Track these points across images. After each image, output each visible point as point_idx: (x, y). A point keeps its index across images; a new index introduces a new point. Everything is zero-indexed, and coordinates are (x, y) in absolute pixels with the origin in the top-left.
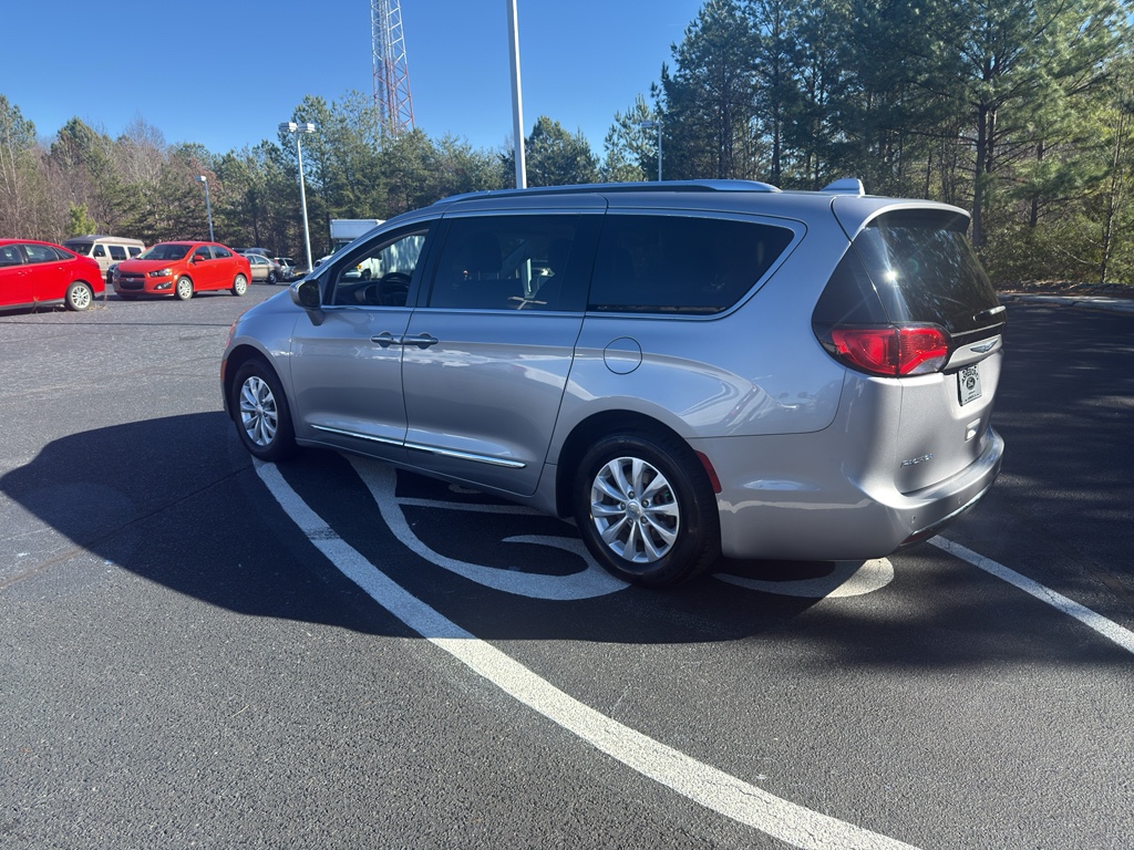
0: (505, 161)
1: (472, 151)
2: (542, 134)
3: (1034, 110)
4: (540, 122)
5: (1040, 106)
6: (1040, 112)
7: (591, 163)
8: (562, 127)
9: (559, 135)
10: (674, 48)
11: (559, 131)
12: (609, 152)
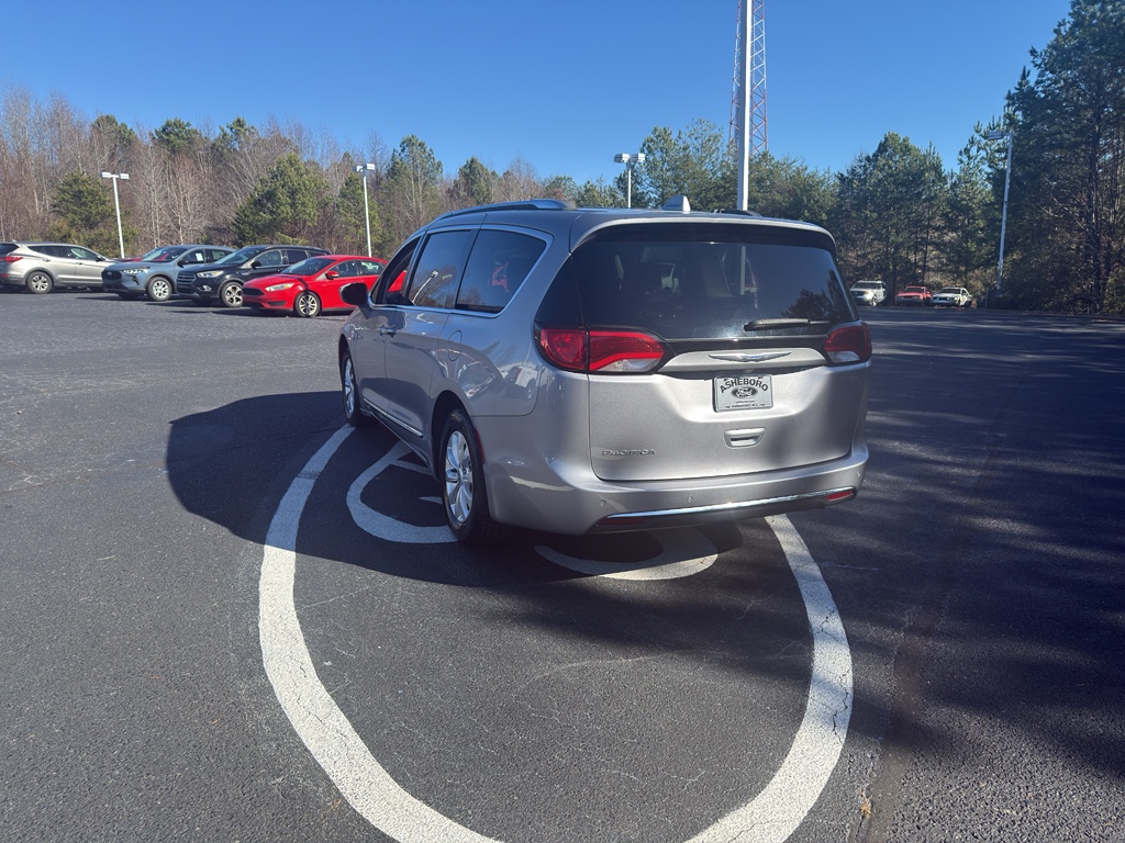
0: (843, 180)
1: (808, 172)
2: (887, 150)
4: (886, 139)
7: (941, 178)
8: (911, 143)
9: (907, 150)
10: (1033, 52)
11: (907, 146)
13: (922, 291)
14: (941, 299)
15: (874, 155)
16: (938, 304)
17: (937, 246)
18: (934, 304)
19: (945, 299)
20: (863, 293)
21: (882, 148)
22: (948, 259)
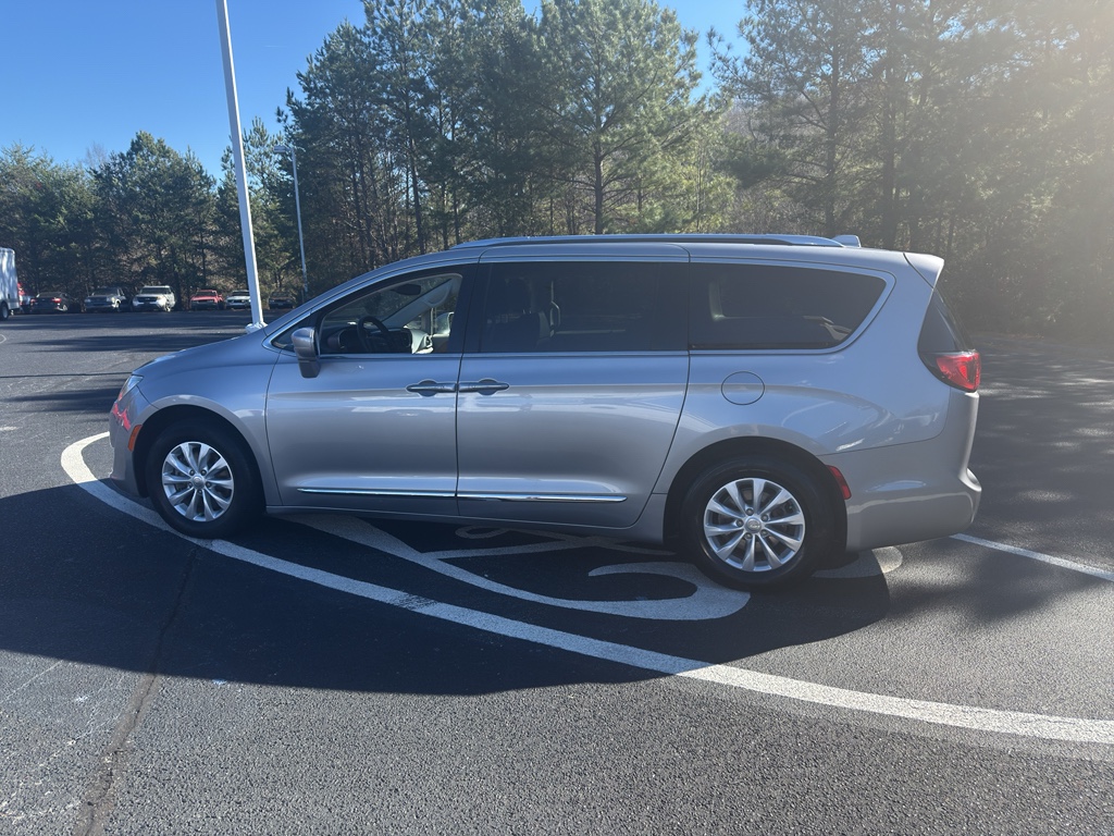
0: (98, 177)
1: (53, 165)
2: (141, 149)
3: (641, 161)
4: (139, 138)
5: (645, 158)
6: (645, 163)
7: (208, 183)
8: (168, 144)
9: (165, 153)
10: (299, 75)
11: (164, 147)
12: (226, 171)
13: (214, 295)
14: (236, 301)
15: (128, 154)
16: (233, 307)
17: (214, 249)
18: (229, 307)
19: (240, 301)
20: (155, 299)
21: (136, 147)
22: (228, 262)
